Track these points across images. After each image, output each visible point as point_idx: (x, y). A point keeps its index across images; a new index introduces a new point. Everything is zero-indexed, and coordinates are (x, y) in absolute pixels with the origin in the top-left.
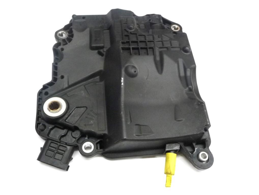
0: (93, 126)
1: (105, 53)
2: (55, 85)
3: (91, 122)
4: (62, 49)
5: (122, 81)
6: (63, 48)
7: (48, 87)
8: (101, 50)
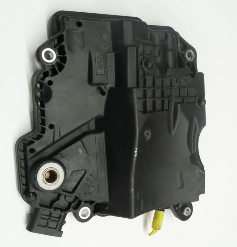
0: (94, 193)
1: (106, 91)
2: (43, 138)
3: (91, 189)
4: (50, 83)
5: (136, 152)
6: (52, 80)
7: (33, 142)
8: (103, 87)
